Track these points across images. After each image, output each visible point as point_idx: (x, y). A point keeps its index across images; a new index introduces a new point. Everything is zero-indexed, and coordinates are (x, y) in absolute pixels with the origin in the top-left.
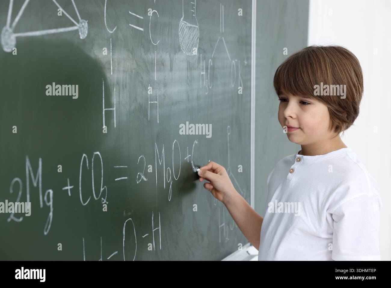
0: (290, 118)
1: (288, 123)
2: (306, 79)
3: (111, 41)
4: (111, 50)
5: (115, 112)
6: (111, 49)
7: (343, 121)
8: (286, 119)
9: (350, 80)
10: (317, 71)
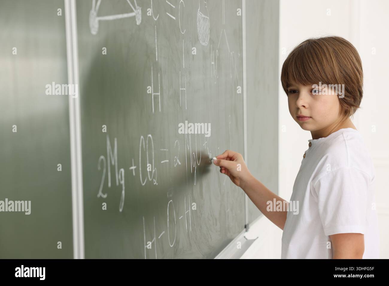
0: (303, 107)
1: (301, 113)
2: (314, 69)
3: (156, 28)
4: (156, 37)
5: (160, 96)
6: (156, 35)
7: (351, 105)
8: (298, 109)
9: (353, 66)
10: (323, 60)
